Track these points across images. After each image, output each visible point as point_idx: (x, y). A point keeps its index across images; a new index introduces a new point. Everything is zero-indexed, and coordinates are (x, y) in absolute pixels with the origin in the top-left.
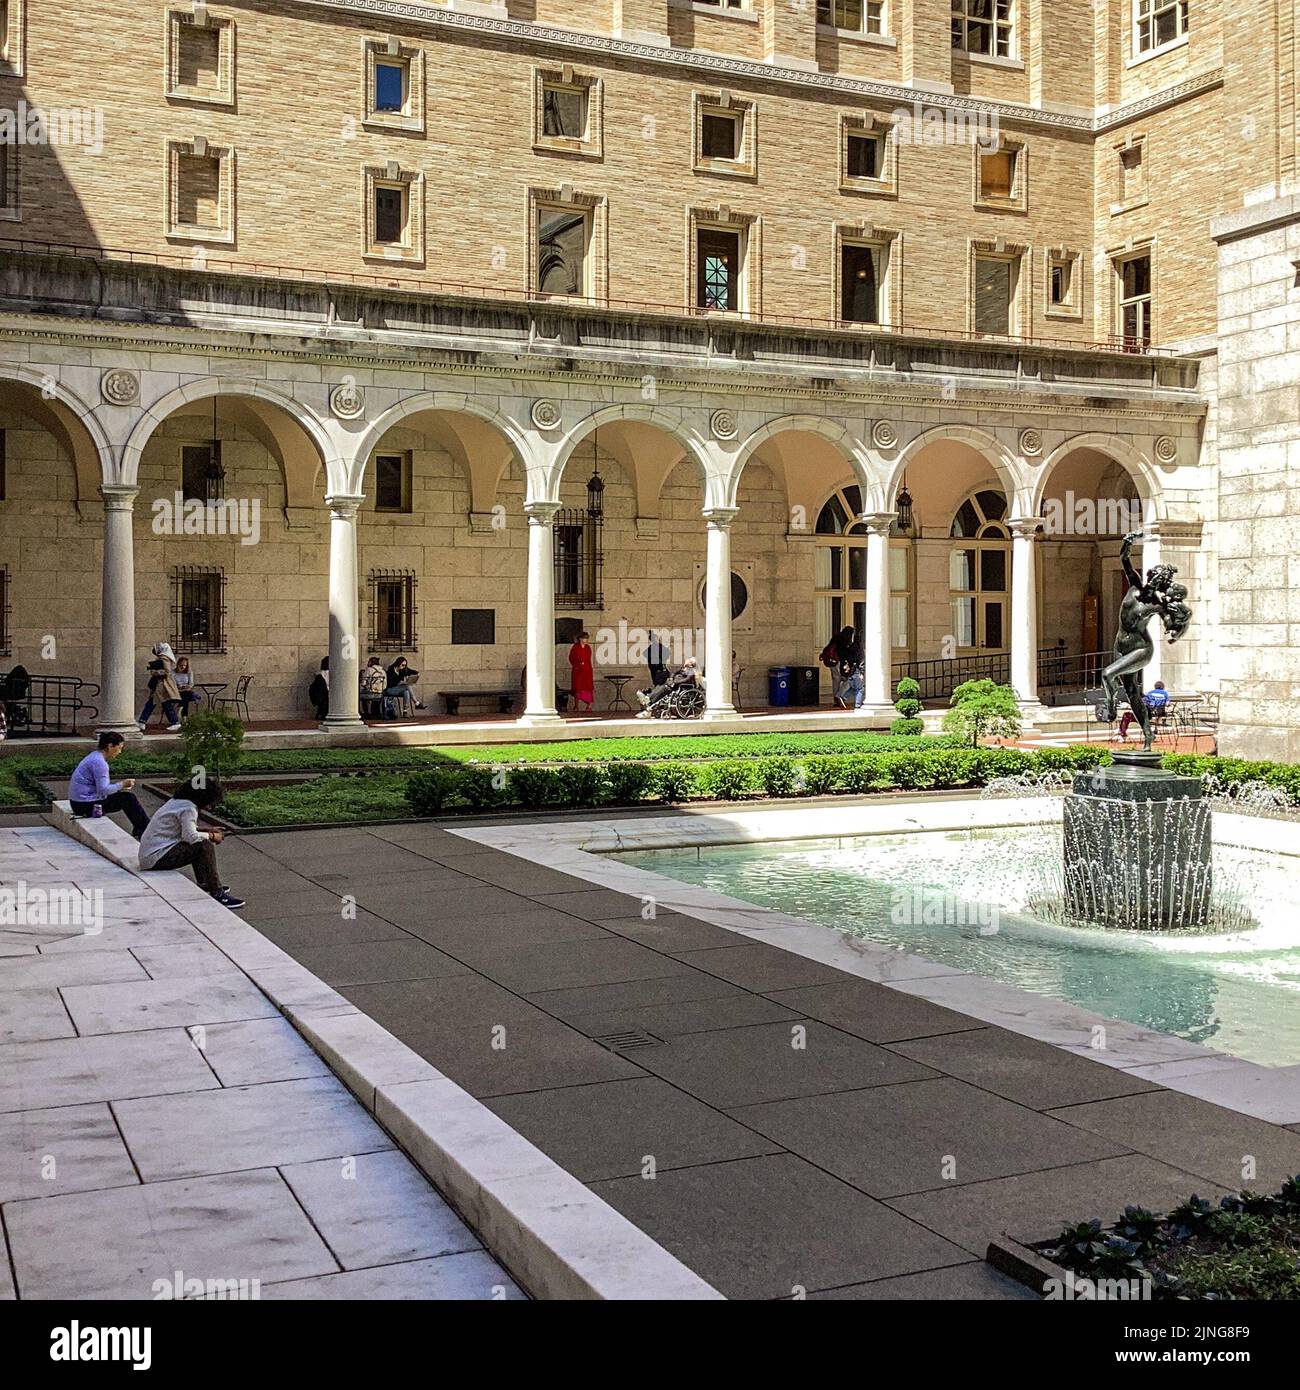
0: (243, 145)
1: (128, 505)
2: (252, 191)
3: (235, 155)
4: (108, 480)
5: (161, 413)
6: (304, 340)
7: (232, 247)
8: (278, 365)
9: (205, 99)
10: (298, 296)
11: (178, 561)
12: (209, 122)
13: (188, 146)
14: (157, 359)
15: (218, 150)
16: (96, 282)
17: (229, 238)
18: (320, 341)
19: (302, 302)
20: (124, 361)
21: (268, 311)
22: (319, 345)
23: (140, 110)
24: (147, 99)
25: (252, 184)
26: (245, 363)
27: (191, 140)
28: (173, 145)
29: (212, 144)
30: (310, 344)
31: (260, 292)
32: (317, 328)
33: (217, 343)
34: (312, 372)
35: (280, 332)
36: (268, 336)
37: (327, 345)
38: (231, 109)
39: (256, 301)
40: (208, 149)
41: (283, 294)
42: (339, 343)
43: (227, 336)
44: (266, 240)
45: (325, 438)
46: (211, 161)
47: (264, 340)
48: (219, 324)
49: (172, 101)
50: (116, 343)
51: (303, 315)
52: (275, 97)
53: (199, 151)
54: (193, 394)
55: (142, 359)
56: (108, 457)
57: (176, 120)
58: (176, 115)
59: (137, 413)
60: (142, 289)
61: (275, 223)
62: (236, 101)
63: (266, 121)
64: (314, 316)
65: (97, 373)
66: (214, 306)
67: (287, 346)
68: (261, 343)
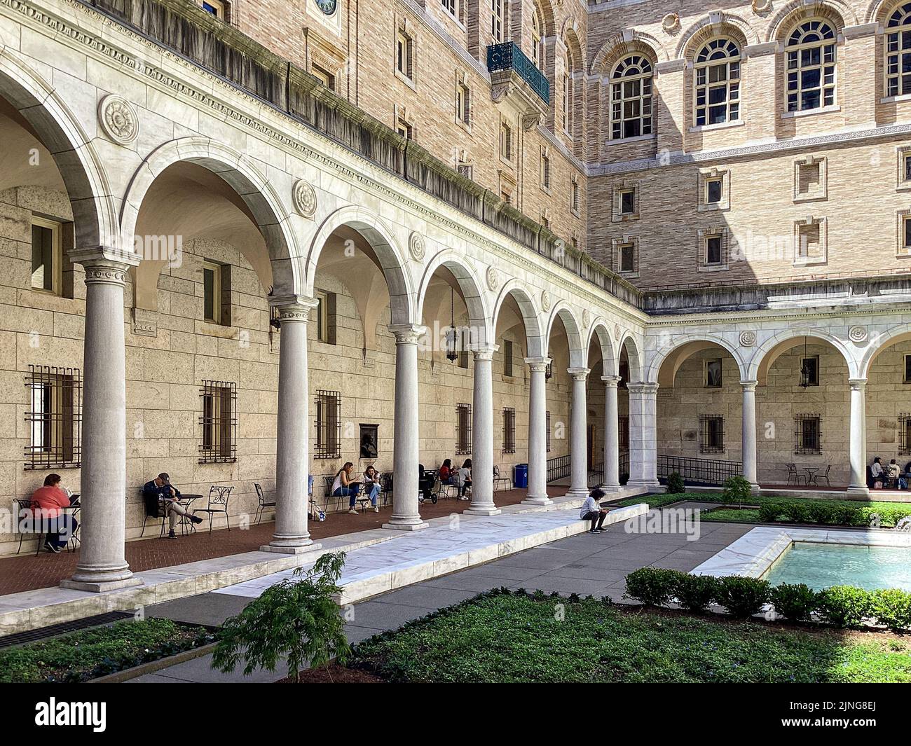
0: (830, 215)
1: (753, 389)
2: (836, 235)
3: (827, 220)
4: (743, 378)
5: (767, 348)
6: (833, 307)
7: (825, 264)
8: (821, 320)
9: (812, 198)
10: (833, 287)
11: (799, 412)
12: (813, 208)
13: (804, 222)
14: (764, 325)
15: (818, 220)
16: (738, 295)
17: (823, 259)
18: (841, 306)
19: (835, 289)
20: (750, 327)
21: (817, 296)
22: (841, 309)
23: (781, 210)
24: (784, 204)
25: (835, 232)
26: (806, 321)
27: (805, 219)
28: (798, 222)
29: (815, 218)
30: (836, 308)
31: (814, 289)
32: (843, 300)
33: (791, 314)
34: (840, 322)
35: (823, 305)
36: (815, 308)
37: (845, 308)
38: (825, 199)
39: (812, 292)
40: (813, 220)
41: (826, 287)
42: (851, 306)
43: (795, 311)
44: (842, 257)
45: (847, 353)
46: (816, 226)
47: (813, 310)
48: (793, 305)
49: (796, 203)
50: (745, 320)
51: (836, 295)
52: (848, 188)
53: (809, 222)
54: (781, 338)
55: (758, 326)
56: (743, 370)
57: (797, 211)
58: (798, 209)
59: (755, 349)
60: (758, 295)
61: (847, 248)
62: (827, 196)
63: (842, 201)
64: (842, 294)
65: (738, 333)
66: (791, 297)
67: (825, 311)
68: (812, 312)
